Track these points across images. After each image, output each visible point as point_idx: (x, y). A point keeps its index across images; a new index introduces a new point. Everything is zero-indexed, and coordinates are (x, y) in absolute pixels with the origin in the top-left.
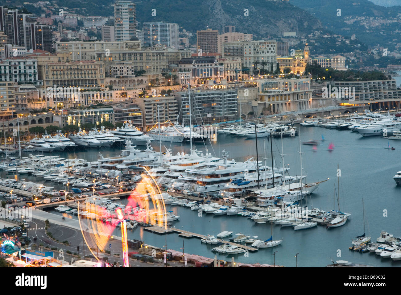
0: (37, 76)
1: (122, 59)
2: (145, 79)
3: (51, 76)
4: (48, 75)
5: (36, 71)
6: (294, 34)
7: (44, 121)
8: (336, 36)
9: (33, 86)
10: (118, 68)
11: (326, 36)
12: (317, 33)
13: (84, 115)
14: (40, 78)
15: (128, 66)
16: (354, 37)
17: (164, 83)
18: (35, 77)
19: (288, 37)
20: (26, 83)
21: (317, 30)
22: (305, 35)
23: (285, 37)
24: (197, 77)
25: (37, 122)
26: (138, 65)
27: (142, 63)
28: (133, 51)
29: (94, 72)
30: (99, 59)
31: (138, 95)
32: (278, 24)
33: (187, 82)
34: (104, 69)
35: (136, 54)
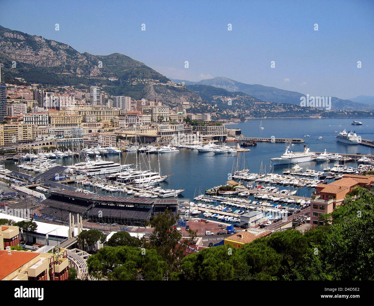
0: (48, 122)
1: (91, 114)
2: (101, 124)
3: (55, 122)
4: (54, 121)
5: (48, 120)
6: (188, 103)
7: (49, 144)
8: (208, 105)
9: (45, 127)
10: (88, 118)
11: (203, 105)
12: (199, 103)
14: (50, 123)
15: (93, 117)
16: (216, 106)
17: (111, 126)
18: (47, 122)
19: (185, 105)
20: (42, 125)
21: (199, 101)
22: (193, 104)
23: (184, 105)
24: (128, 123)
25: (46, 144)
26: (99, 117)
27: (100, 116)
28: (97, 110)
29: (76, 120)
30: (80, 114)
31: (97, 132)
32: (180, 98)
33: (123, 125)
34: (81, 119)
35: (97, 112)
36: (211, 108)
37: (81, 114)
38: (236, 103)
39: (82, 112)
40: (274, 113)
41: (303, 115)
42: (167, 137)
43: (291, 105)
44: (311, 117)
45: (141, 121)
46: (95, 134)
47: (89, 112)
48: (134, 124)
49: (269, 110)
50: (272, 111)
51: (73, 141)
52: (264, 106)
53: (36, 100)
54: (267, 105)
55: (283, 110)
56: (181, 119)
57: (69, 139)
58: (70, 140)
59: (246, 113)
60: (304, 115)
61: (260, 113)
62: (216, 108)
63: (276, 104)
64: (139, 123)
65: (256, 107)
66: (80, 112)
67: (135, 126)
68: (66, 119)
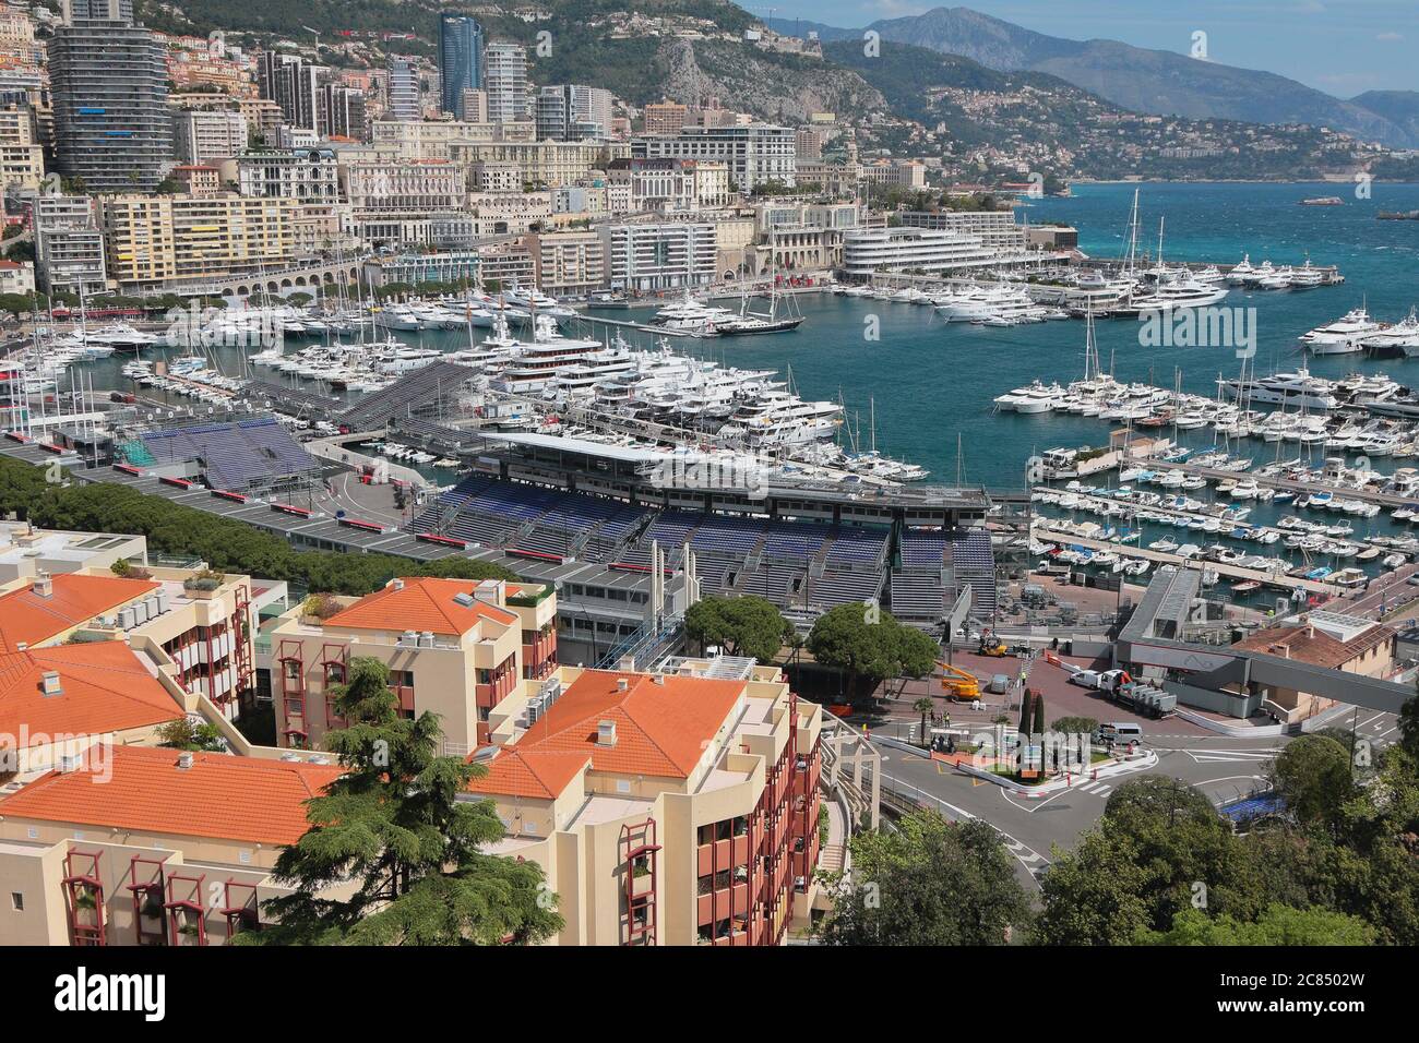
0: (335, 187)
1: (497, 157)
2: (545, 197)
3: (361, 190)
6: (831, 117)
7: (349, 275)
8: (909, 124)
10: (491, 174)
11: (890, 124)
12: (875, 117)
13: (425, 264)
15: (510, 171)
16: (942, 128)
18: (332, 189)
19: (819, 123)
21: (874, 110)
22: (851, 119)
23: (814, 123)
24: (641, 197)
25: (335, 277)
26: (530, 169)
27: (536, 165)
28: (520, 143)
29: (443, 182)
30: (455, 157)
31: (527, 229)
32: (801, 98)
33: (623, 204)
34: (463, 176)
35: (524, 149)
36: (923, 137)
37: (462, 157)
38: (1021, 119)
39: (462, 150)
40: (1175, 160)
41: (1295, 170)
42: (802, 253)
43: (1245, 127)
44: (1330, 178)
45: (688, 187)
46: (520, 239)
47: (490, 151)
48: (666, 199)
49: (1154, 148)
50: (1168, 152)
51: (442, 263)
52: (1134, 132)
53: (272, 98)
54: (1146, 126)
55: (1212, 149)
56: (838, 184)
57: (423, 258)
58: (428, 261)
59: (1058, 160)
60: (1301, 171)
61: (1114, 160)
62: (940, 139)
63: (1184, 123)
64: (683, 195)
65: (1101, 135)
66: (455, 149)
67: (669, 209)
68: (405, 177)
